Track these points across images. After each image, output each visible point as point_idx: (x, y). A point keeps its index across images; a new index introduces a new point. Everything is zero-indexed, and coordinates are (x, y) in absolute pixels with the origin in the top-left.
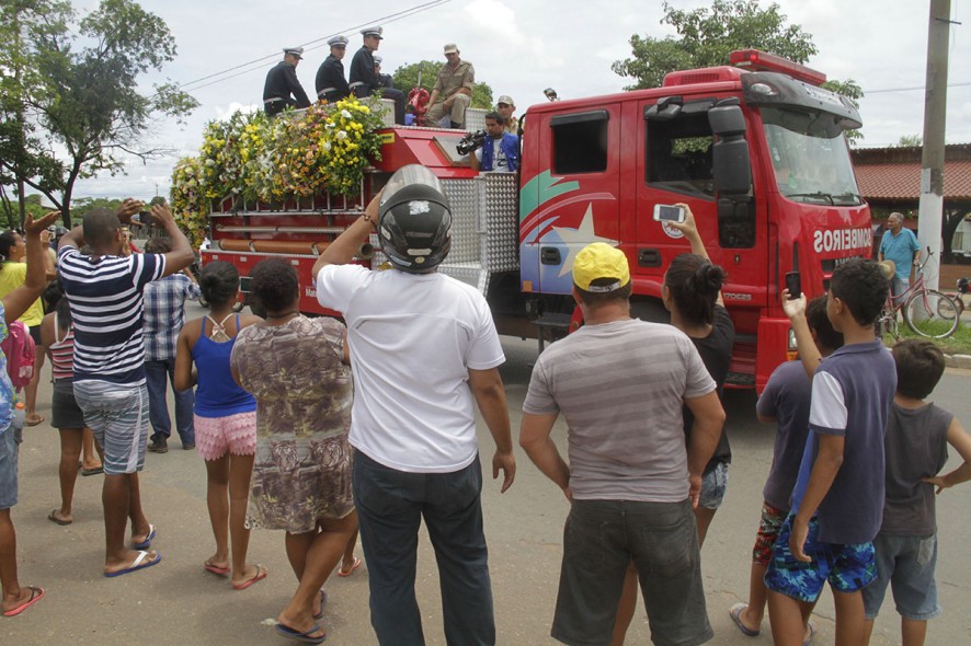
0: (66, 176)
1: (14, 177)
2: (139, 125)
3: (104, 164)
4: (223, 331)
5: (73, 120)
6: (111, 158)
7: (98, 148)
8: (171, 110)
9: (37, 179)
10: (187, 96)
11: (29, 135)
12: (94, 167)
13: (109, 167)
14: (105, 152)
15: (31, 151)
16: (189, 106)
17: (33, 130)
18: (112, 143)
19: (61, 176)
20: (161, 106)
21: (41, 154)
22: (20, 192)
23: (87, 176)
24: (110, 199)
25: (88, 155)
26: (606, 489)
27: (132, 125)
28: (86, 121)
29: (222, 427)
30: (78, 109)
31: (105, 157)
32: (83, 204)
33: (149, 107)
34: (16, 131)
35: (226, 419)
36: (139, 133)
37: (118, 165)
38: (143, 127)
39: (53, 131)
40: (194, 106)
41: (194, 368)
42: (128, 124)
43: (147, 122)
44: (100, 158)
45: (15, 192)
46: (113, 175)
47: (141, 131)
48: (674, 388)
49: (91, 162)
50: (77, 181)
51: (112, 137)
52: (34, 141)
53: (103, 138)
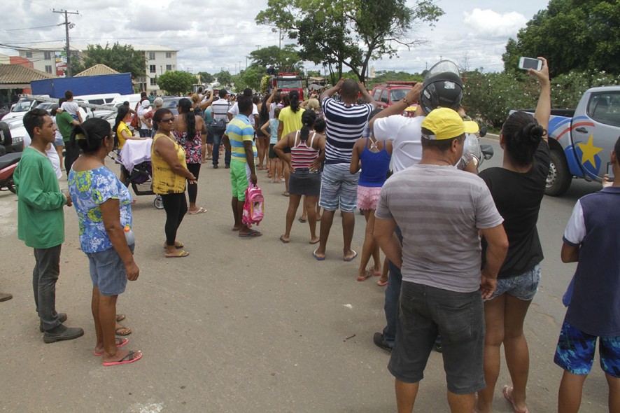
0: (364, 58)
1: (337, 59)
2: (407, 27)
3: (386, 51)
4: (376, 147)
5: (368, 24)
6: (390, 47)
7: (382, 41)
8: (426, 17)
9: (348, 60)
10: (437, 8)
11: (347, 36)
12: (380, 52)
13: (389, 52)
14: (386, 44)
15: (347, 44)
16: (438, 14)
17: (349, 33)
18: (391, 38)
19: (361, 58)
20: (421, 14)
21: (352, 45)
22: (340, 67)
23: (376, 58)
24: (397, 72)
25: (377, 45)
26: (417, 276)
27: (403, 27)
28: (376, 25)
29: (369, 192)
30: (371, 18)
31: (386, 46)
32: (381, 74)
33: (414, 15)
34: (339, 32)
35: (372, 188)
36: (406, 31)
37: (394, 51)
38: (409, 28)
39: (360, 33)
40: (441, 14)
41: (360, 162)
42: (400, 26)
43: (411, 24)
44: (383, 47)
45: (337, 68)
46: (391, 57)
47: (407, 30)
48: (462, 219)
49: (379, 49)
50: (370, 61)
51: (391, 34)
52: (349, 39)
53: (385, 35)
